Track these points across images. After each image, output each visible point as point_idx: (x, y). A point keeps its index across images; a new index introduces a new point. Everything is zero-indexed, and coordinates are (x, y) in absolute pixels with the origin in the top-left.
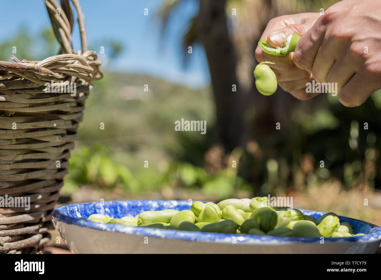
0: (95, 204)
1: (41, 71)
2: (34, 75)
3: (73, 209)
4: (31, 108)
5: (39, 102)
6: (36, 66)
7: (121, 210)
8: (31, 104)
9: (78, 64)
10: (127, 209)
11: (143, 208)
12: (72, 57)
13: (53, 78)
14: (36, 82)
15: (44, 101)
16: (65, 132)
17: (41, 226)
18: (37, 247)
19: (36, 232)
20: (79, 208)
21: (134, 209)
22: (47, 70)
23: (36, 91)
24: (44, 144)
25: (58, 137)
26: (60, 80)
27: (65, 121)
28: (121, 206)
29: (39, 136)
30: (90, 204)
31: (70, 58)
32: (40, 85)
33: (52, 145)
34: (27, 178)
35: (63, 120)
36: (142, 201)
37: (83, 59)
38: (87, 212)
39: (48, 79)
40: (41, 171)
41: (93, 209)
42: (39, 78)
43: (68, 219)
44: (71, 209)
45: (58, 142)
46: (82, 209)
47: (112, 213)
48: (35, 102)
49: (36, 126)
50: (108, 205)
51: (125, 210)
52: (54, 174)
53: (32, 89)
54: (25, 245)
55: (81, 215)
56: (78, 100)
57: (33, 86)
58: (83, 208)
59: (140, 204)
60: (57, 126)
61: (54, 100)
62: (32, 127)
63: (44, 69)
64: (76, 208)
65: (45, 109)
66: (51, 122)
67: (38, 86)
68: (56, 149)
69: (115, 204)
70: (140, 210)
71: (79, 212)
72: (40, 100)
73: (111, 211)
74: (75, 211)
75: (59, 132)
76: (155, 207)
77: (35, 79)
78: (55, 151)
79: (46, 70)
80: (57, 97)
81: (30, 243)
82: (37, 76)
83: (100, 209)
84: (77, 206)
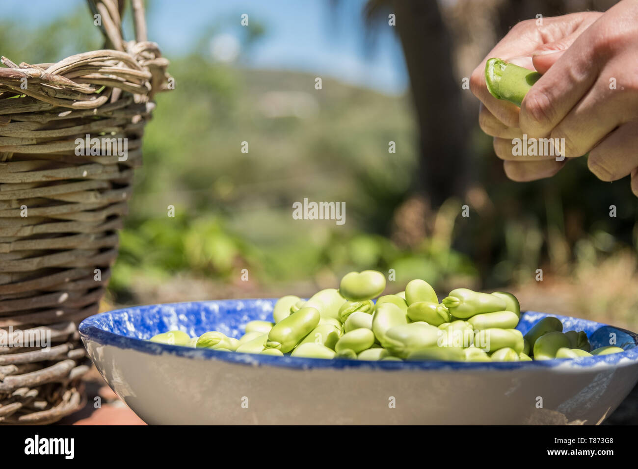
0: (160, 309)
1: (53, 82)
2: (42, 88)
3: (121, 318)
4: (40, 147)
5: (54, 136)
6: (43, 74)
7: (207, 317)
8: (40, 138)
9: (123, 67)
10: (218, 316)
11: (247, 313)
12: (109, 56)
13: (77, 92)
14: (46, 101)
15: (62, 133)
16: (105, 185)
17: (71, 346)
18: (65, 383)
19: (64, 357)
20: (132, 316)
21: (230, 316)
22: (66, 80)
23: (47, 117)
24: (69, 207)
25: (92, 194)
26: (89, 96)
27: (104, 166)
28: (208, 311)
29: (58, 193)
30: (152, 308)
31: (106, 57)
32: (54, 106)
33: (82, 208)
34: (41, 266)
35: (100, 164)
36: (245, 301)
37: (130, 58)
38: (146, 322)
39: (67, 94)
40: (66, 254)
41: (157, 316)
42: (51, 93)
43: (101, 336)
44: (117, 318)
45: (94, 203)
46: (138, 317)
47: (191, 324)
48: (48, 136)
49: (52, 177)
50: (185, 310)
51: (215, 317)
52: (90, 257)
53: (42, 113)
54: (42, 380)
55: (135, 326)
56: (126, 129)
57: (41, 107)
58: (138, 315)
59: (240, 306)
60: (88, 174)
61: (81, 130)
62: (44, 179)
63: (58, 78)
64: (125, 316)
65: (65, 147)
66: (79, 169)
67: (50, 108)
68: (92, 214)
69: (196, 307)
70: (241, 316)
71: (132, 322)
72: (56, 131)
73: (189, 320)
74: (125, 321)
75: (95, 185)
76: (268, 311)
77: (44, 96)
78: (89, 218)
79: (63, 79)
80: (87, 126)
81: (50, 376)
82: (46, 90)
83: (169, 316)
84: (127, 312)
